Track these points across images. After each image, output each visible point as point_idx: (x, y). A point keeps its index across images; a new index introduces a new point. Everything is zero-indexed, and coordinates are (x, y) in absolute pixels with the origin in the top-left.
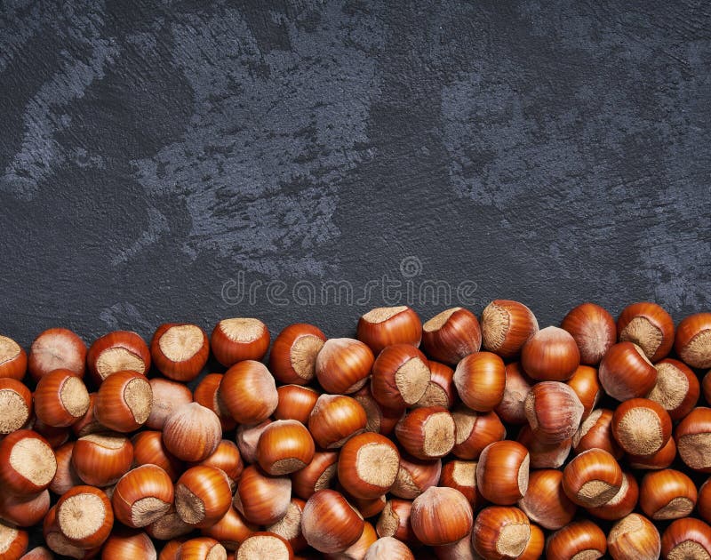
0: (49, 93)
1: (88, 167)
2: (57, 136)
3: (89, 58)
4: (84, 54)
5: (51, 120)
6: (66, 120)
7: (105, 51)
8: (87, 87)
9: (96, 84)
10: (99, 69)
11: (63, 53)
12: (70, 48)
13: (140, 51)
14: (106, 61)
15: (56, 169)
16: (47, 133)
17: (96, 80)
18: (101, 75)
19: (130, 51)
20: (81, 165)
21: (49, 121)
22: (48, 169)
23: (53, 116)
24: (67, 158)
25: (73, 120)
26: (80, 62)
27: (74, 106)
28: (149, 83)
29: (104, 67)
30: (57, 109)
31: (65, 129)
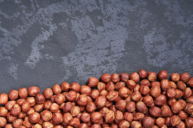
0: (38, 39)
1: (49, 59)
2: (40, 51)
3: (49, 30)
4: (47, 28)
5: (39, 46)
6: (43, 46)
7: (53, 28)
8: (48, 37)
9: (51, 37)
10: (52, 33)
11: (41, 28)
12: (43, 27)
13: (62, 27)
14: (53, 30)
15: (40, 60)
16: (38, 50)
17: (51, 35)
18: (52, 34)
19: (60, 27)
20: (47, 58)
21: (38, 47)
22: (38, 60)
23: (39, 45)
24: (43, 57)
25: (45, 46)
26: (46, 31)
27: (45, 43)
28: (65, 36)
29: (53, 32)
30: (40, 44)
31: (43, 49)
